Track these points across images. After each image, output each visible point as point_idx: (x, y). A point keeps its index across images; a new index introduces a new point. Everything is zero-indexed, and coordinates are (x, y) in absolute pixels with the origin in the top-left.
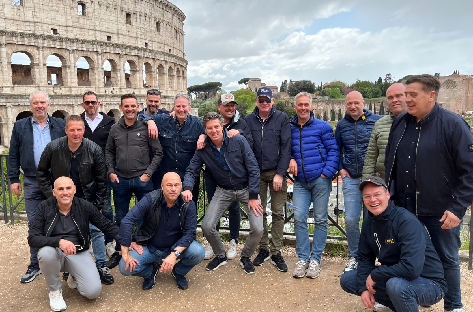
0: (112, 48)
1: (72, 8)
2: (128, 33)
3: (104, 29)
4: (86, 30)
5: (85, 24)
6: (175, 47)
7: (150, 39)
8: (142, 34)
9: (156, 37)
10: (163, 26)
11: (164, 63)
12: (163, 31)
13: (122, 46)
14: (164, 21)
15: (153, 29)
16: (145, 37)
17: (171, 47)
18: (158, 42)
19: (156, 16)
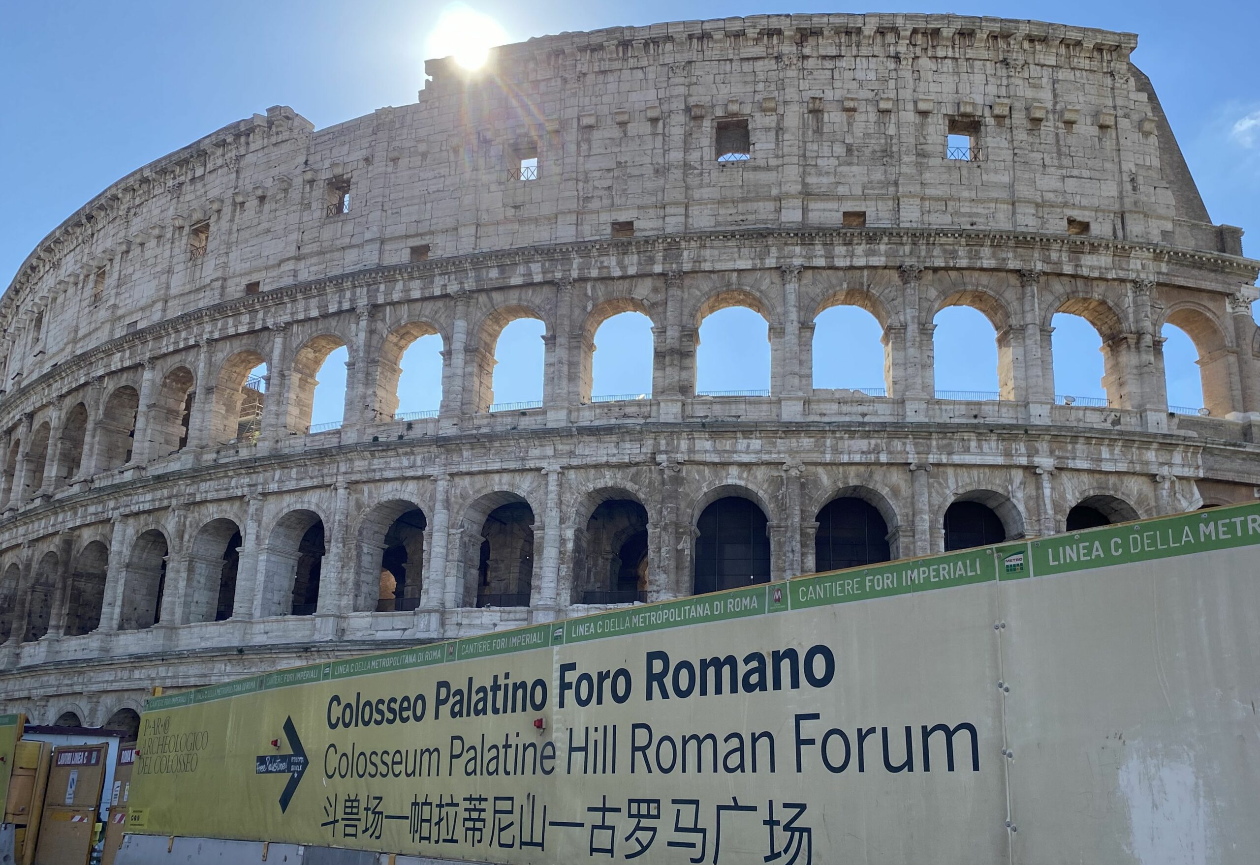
0: (416, 285)
1: (305, 206)
2: (511, 212)
3: (401, 230)
4: (337, 255)
5: (339, 236)
6: (911, 195)
7: (654, 199)
8: (593, 197)
9: (701, 186)
10: (774, 125)
11: (768, 281)
12: (773, 146)
13: (454, 264)
14: (785, 103)
15: (676, 156)
16: (617, 201)
17: (865, 200)
18: (722, 202)
19: (706, 100)
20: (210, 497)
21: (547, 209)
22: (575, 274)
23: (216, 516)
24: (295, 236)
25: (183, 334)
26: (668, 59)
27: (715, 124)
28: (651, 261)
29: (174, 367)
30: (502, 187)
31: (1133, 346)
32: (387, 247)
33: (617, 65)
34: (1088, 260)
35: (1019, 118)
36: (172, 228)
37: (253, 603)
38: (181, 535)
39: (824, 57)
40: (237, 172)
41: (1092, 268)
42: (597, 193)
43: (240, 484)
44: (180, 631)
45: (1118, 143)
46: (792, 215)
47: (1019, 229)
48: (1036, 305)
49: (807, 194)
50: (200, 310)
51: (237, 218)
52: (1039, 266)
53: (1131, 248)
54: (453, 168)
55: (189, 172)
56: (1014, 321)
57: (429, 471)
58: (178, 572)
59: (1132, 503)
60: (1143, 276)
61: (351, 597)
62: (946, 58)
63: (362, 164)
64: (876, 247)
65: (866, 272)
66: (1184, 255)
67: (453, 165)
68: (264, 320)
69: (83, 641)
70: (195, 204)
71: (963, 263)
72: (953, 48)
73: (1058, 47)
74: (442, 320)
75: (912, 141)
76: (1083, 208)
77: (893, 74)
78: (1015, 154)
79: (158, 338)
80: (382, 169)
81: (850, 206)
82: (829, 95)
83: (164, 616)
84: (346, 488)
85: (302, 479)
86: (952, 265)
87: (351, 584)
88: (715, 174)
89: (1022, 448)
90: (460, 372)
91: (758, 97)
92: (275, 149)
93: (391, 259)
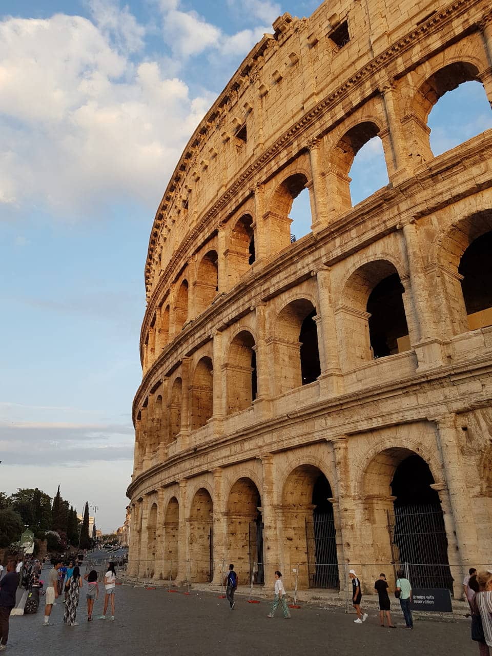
5: (347, 59)
20: (281, 285)
23: (289, 301)
25: (240, 193)
29: (239, 219)
37: (338, 359)
38: (263, 326)
43: (305, 264)
44: (277, 402)
51: (264, 104)
55: (228, 106)
61: (448, 321)
68: (299, 146)
69: (204, 431)
79: (224, 206)
83: (262, 392)
84: (413, 223)
85: (364, 233)
87: (444, 310)
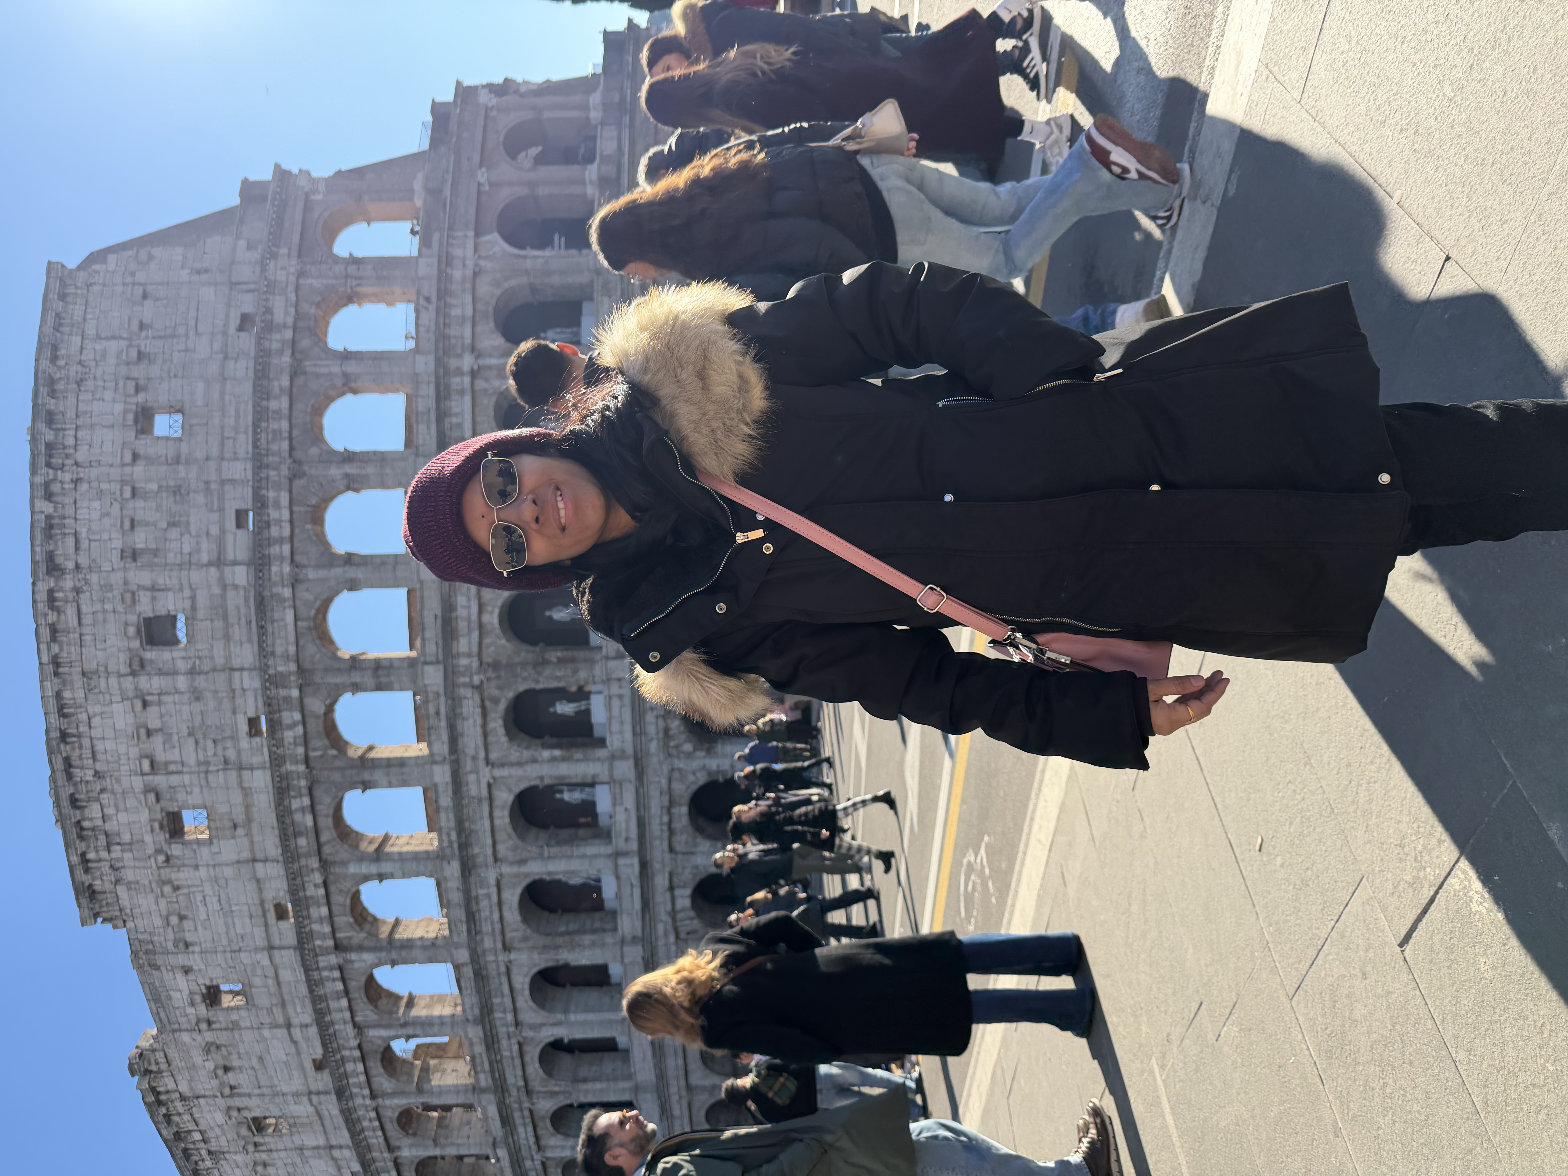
0: (314, 912)
1: (234, 1026)
2: (240, 831)
3: (260, 932)
4: (285, 989)
5: (265, 990)
6: (219, 470)
7: (225, 701)
8: (224, 757)
9: (212, 658)
10: (148, 594)
11: (306, 594)
12: (170, 594)
13: (294, 879)
14: (126, 583)
15: (182, 682)
16: (228, 733)
17: (224, 510)
18: (227, 638)
19: (123, 657)
20: (519, 1073)
21: (237, 798)
22: (302, 768)
23: (537, 1065)
24: (266, 1033)
25: (366, 1124)
26: (80, 694)
27: (148, 647)
28: (288, 699)
29: (397, 1127)
30: (215, 841)
31: (358, 282)
32: (277, 942)
33: (86, 742)
34: (279, 316)
35: (138, 372)
36: (257, 1154)
38: (554, 1094)
39: (77, 549)
40: (198, 1097)
41: (286, 313)
42: (220, 752)
43: (508, 1048)
45: (162, 284)
46: (241, 575)
47: (251, 374)
48: (323, 363)
49: (219, 562)
50: (342, 1111)
51: (247, 1091)
52: (286, 359)
53: (266, 279)
54: (195, 889)
55: (198, 1146)
56: (339, 382)
57: (492, 881)
58: (587, 1092)
59: (498, 292)
60: (292, 270)
62: (76, 437)
63: (191, 977)
64: (271, 499)
65: (295, 508)
66: (270, 233)
67: (192, 889)
68: (351, 1049)
70: (231, 1135)
71: (285, 425)
72: (65, 430)
73: (62, 333)
74: (348, 885)
75: (164, 468)
76: (227, 317)
77: (94, 485)
78: (175, 376)
79: (369, 1148)
80: (197, 957)
81: (231, 523)
82: (118, 544)
84: (509, 953)
85: (501, 993)
86: (286, 435)
87: (594, 937)
88: (200, 646)
89: (456, 380)
90: (398, 865)
91: (120, 608)
92: (174, 1064)
93: (290, 938)
